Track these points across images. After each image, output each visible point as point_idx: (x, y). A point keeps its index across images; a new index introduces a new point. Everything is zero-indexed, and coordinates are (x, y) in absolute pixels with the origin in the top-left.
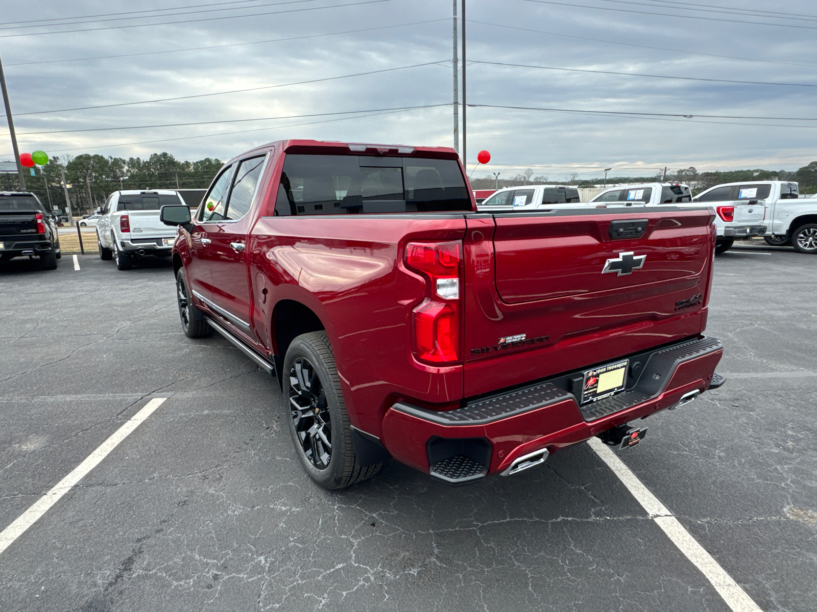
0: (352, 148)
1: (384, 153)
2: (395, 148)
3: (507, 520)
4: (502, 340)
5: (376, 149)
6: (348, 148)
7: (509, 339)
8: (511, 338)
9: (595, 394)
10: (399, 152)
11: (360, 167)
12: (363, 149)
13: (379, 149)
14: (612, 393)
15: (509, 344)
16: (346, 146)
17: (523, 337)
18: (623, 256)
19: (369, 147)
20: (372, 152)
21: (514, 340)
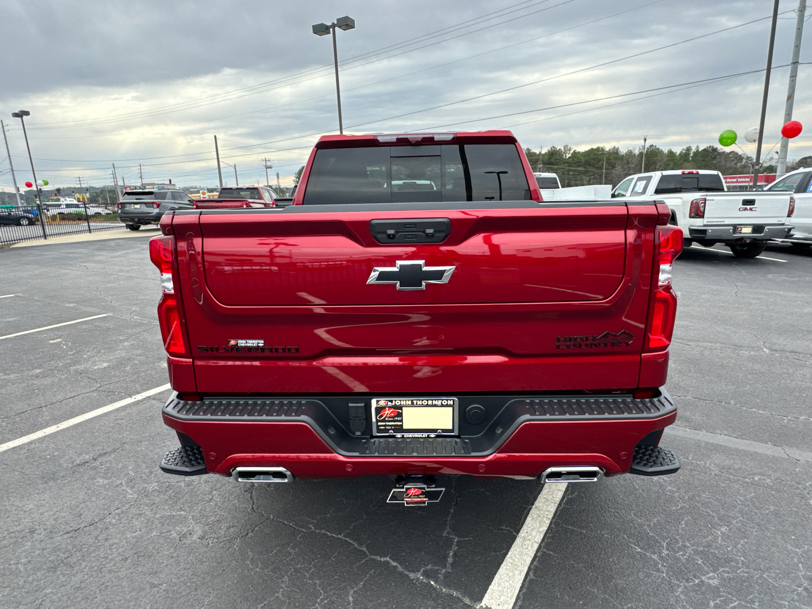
0: (381, 139)
1: (416, 141)
2: (431, 136)
3: (340, 536)
4: (233, 342)
5: (407, 139)
6: (377, 140)
7: (242, 343)
8: (244, 342)
9: (400, 429)
10: (436, 139)
11: (391, 157)
12: (394, 139)
13: (410, 138)
14: (432, 435)
15: (242, 348)
16: (373, 138)
17: (261, 343)
18: (400, 265)
19: (400, 137)
20: (403, 142)
21: (248, 345)
